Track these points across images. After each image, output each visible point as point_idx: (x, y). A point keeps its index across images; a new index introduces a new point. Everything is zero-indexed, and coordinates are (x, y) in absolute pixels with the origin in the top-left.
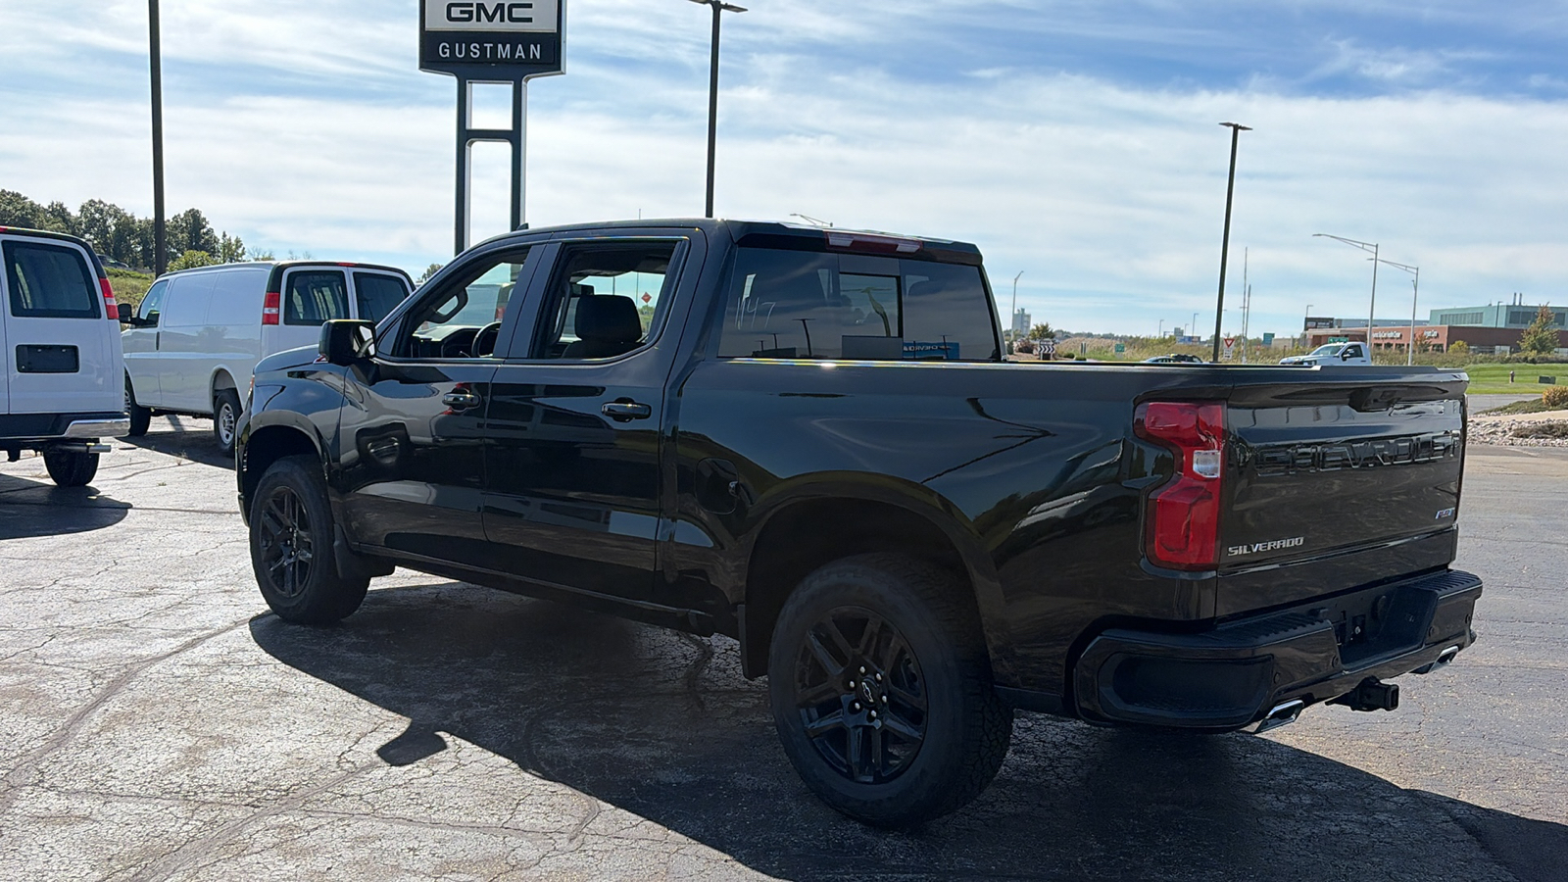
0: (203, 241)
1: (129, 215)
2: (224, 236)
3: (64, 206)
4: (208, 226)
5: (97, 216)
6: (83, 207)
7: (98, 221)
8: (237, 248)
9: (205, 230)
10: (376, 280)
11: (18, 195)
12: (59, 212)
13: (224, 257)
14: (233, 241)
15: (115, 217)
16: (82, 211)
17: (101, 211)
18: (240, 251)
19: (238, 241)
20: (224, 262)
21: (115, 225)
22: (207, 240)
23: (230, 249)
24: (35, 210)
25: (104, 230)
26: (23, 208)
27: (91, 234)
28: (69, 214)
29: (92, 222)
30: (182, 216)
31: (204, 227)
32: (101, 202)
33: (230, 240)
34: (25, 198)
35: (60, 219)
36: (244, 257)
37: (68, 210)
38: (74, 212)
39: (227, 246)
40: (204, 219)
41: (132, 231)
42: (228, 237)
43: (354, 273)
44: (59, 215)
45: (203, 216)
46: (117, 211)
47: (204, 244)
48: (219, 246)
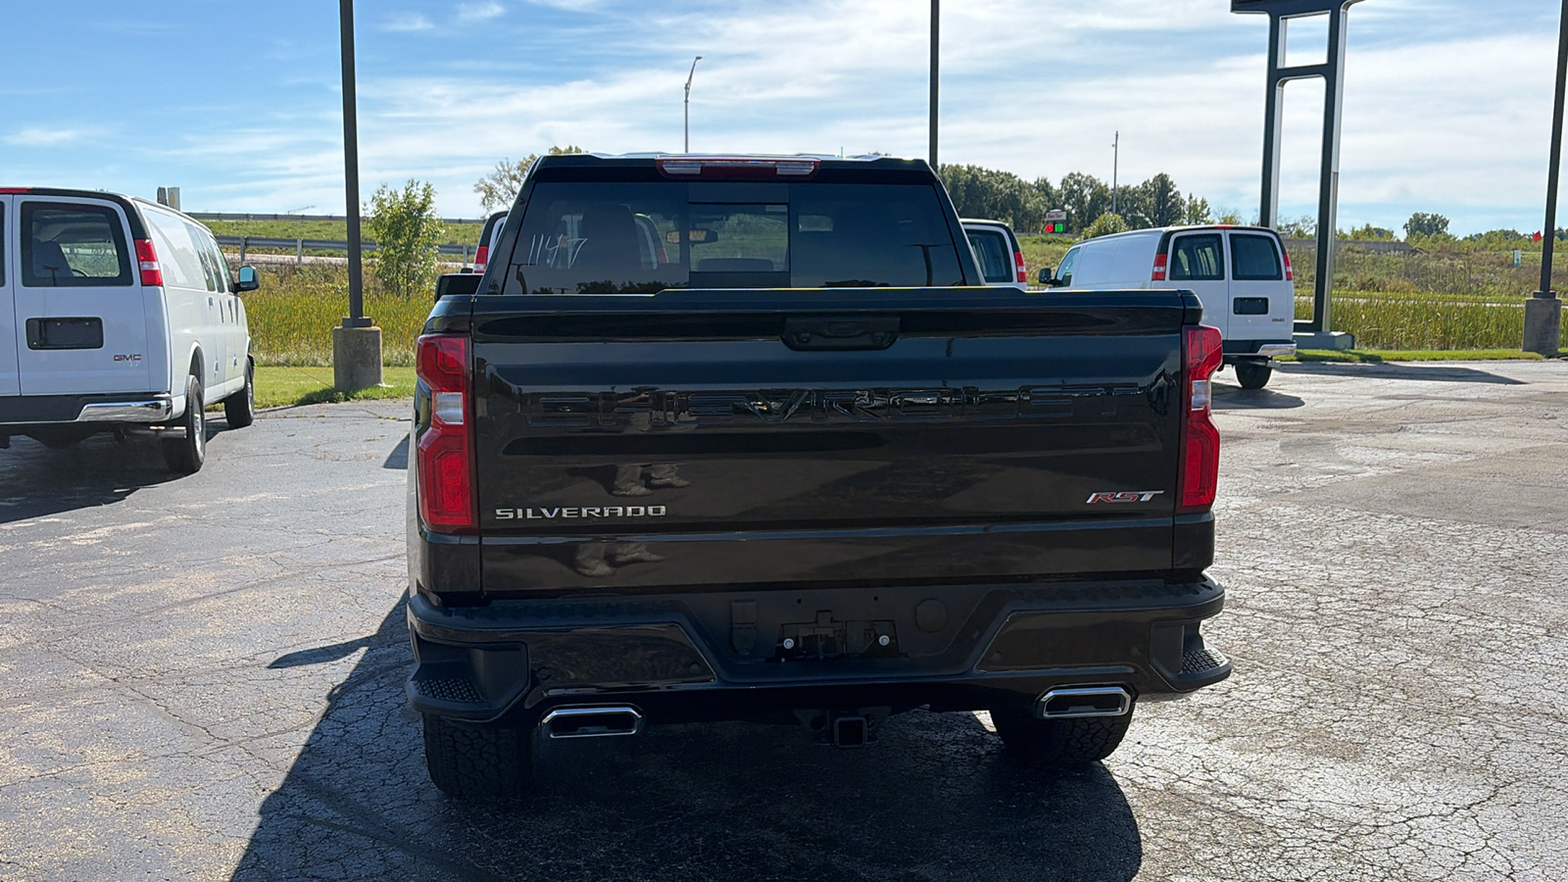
0: (1170, 204)
1: (1103, 185)
2: (1191, 197)
3: (1048, 181)
4: (1175, 189)
5: (1076, 187)
6: (1064, 180)
7: (1076, 192)
8: (1203, 208)
9: (1172, 193)
10: (1249, 240)
11: (1010, 175)
12: (1043, 187)
13: (1190, 218)
14: (1199, 203)
15: (1091, 187)
16: (1063, 184)
17: (1078, 182)
18: (1205, 212)
19: (1203, 202)
20: (1189, 224)
21: (1090, 195)
22: (1174, 203)
23: (1196, 210)
24: (1022, 186)
25: (1080, 201)
26: (1012, 186)
27: (1069, 204)
28: (1051, 188)
29: (1071, 192)
30: (1151, 181)
31: (1171, 190)
32: (1079, 174)
33: (1196, 201)
34: (1015, 177)
35: (1043, 193)
36: (1209, 218)
37: (1051, 184)
38: (1056, 185)
39: (1193, 208)
40: (1172, 183)
41: (1105, 199)
42: (1194, 199)
43: (1231, 235)
44: (1043, 189)
45: (1170, 180)
46: (1093, 181)
47: (1171, 206)
48: (1185, 208)
